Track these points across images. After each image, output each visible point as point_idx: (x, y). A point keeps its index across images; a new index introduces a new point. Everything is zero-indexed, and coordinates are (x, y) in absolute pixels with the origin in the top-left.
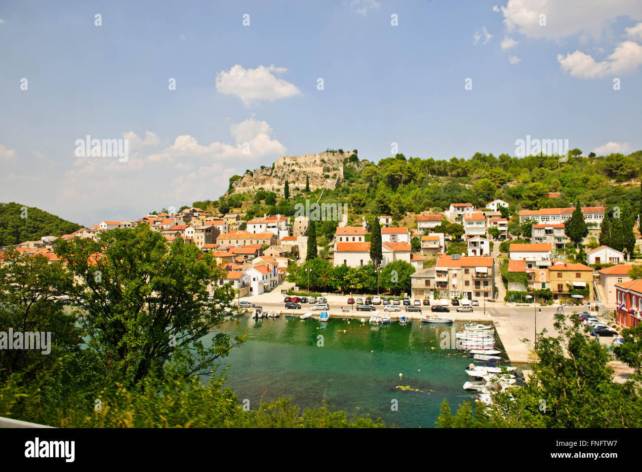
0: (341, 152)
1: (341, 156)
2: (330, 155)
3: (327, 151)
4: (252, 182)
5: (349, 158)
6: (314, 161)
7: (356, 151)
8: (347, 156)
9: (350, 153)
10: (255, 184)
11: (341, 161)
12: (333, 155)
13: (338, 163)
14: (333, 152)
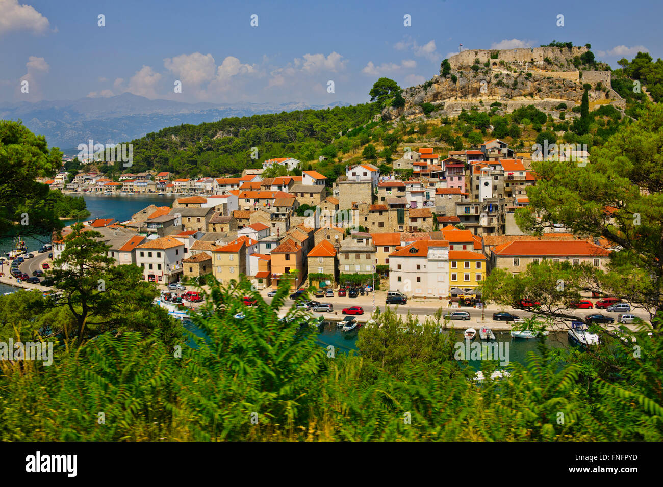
0: (569, 46)
1: (569, 54)
2: (557, 50)
3: (552, 45)
4: (454, 93)
5: (582, 58)
6: (530, 60)
7: (588, 46)
8: (577, 53)
9: (582, 50)
10: (460, 95)
11: (571, 61)
12: (561, 51)
13: (569, 65)
14: (560, 46)
